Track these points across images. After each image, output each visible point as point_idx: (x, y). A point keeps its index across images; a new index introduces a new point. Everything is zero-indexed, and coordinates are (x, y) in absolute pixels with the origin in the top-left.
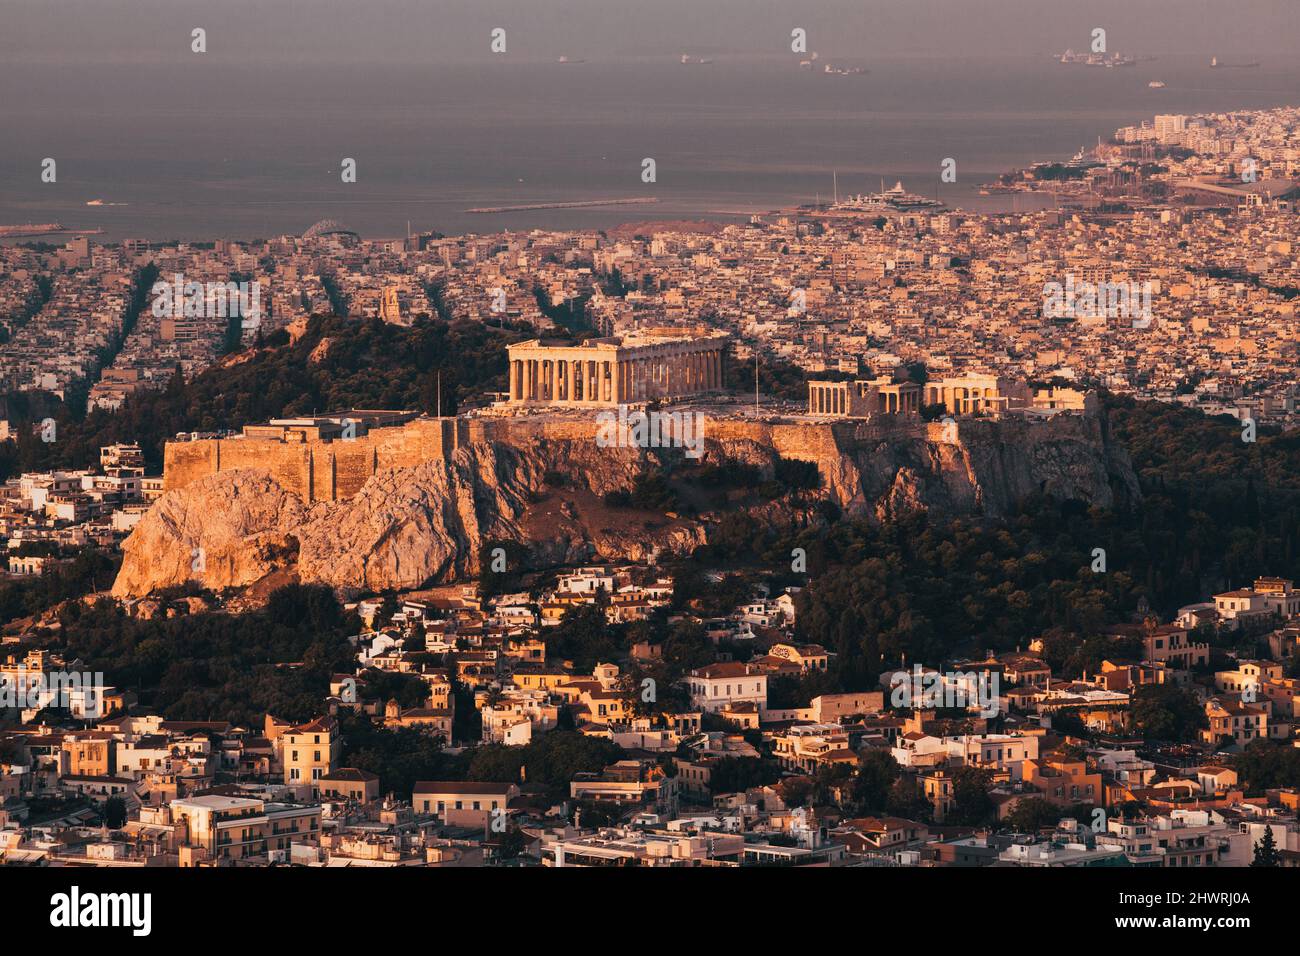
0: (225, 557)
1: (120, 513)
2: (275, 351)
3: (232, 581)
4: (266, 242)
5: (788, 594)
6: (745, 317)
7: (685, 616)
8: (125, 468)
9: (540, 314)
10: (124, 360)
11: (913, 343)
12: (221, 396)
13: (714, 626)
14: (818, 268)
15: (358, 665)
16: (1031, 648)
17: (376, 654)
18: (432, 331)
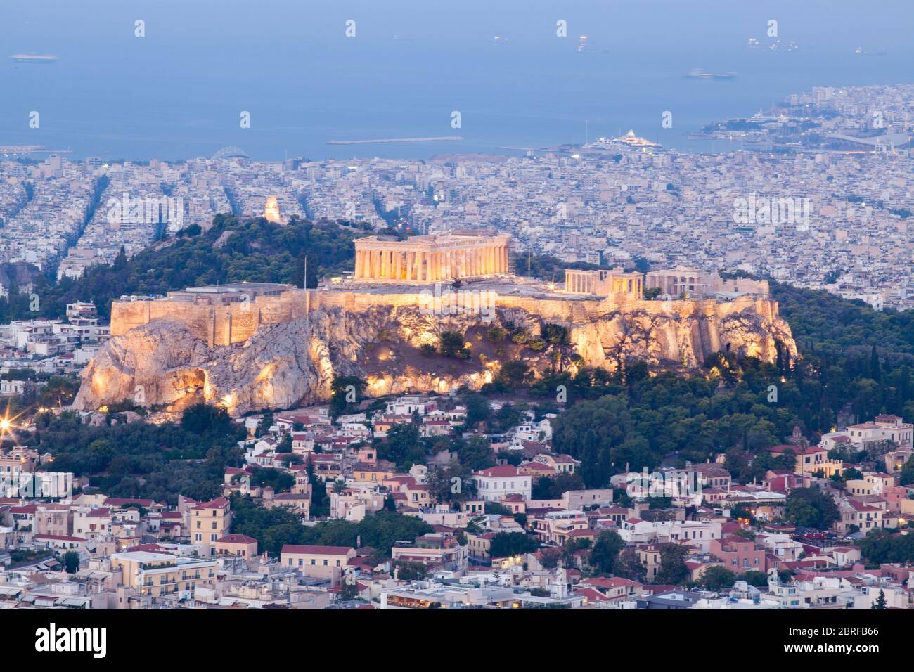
0: (153, 384)
1: (79, 351)
3: (157, 400)
4: (186, 162)
5: (547, 418)
6: (521, 223)
7: (475, 433)
8: (83, 319)
9: (377, 217)
10: (84, 242)
11: (639, 244)
12: (152, 270)
13: (495, 440)
14: (573, 189)
15: (245, 462)
16: (717, 460)
17: (257, 454)
18: (301, 228)
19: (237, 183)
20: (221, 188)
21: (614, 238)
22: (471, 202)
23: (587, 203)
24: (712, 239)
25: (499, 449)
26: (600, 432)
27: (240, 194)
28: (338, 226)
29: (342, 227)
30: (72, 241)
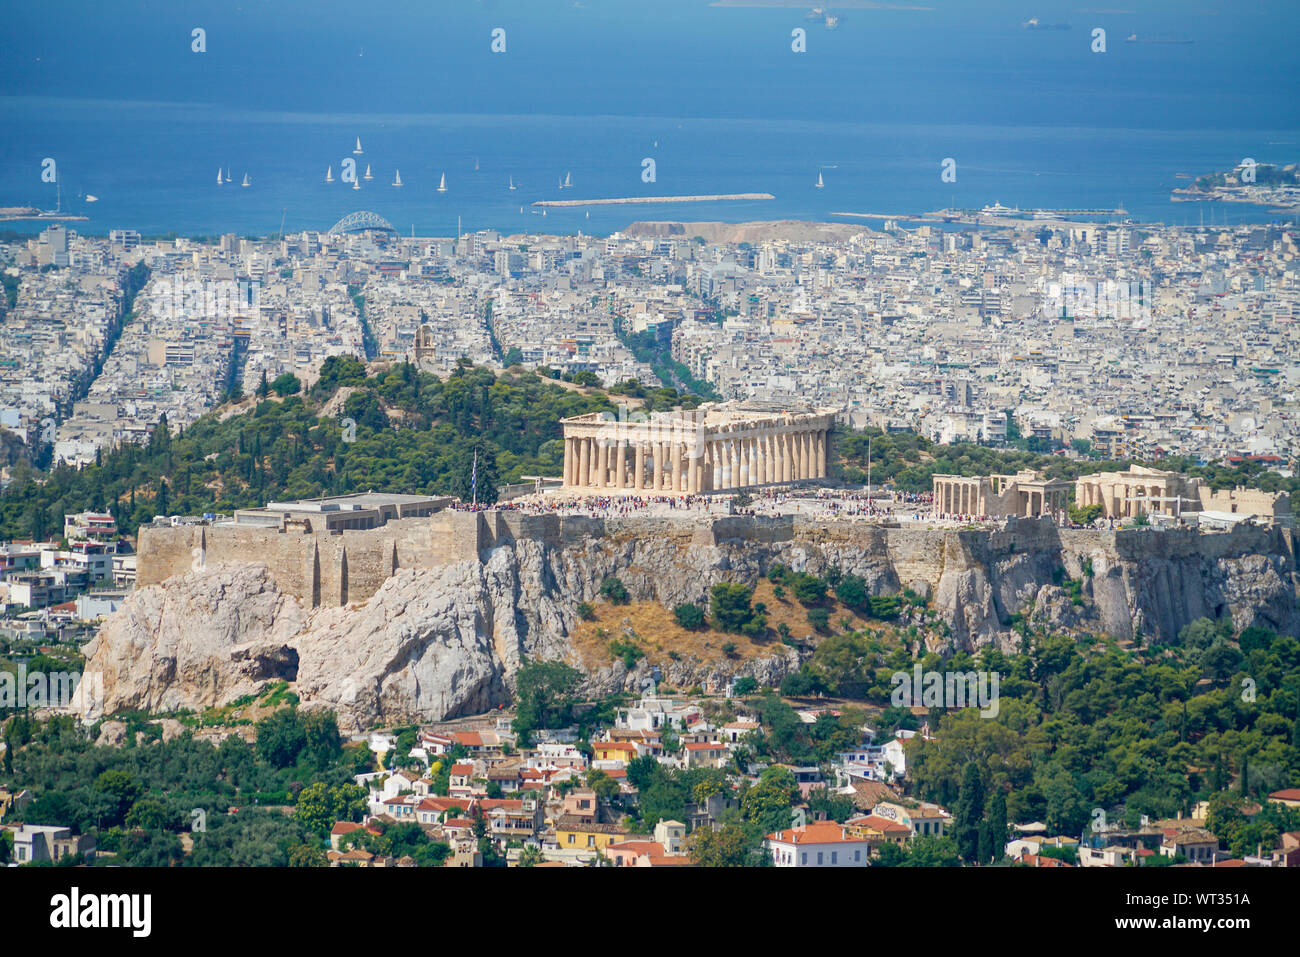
0: (207, 671)
1: (86, 599)
2: (280, 400)
3: (215, 700)
4: (283, 239)
5: (898, 739)
6: (870, 356)
7: (769, 764)
8: (93, 542)
9: (616, 344)
10: (103, 389)
11: (1076, 397)
12: (214, 456)
13: (805, 777)
14: (964, 293)
15: (367, 812)
16: (1195, 815)
17: (389, 798)
18: (475, 383)
19: (372, 278)
20: (344, 288)
21: (1033, 387)
22: (782, 316)
23: (987, 321)
24: (1206, 390)
25: (812, 793)
26: (990, 762)
27: (376, 298)
28: (540, 380)
29: (547, 381)
30: (81, 386)
